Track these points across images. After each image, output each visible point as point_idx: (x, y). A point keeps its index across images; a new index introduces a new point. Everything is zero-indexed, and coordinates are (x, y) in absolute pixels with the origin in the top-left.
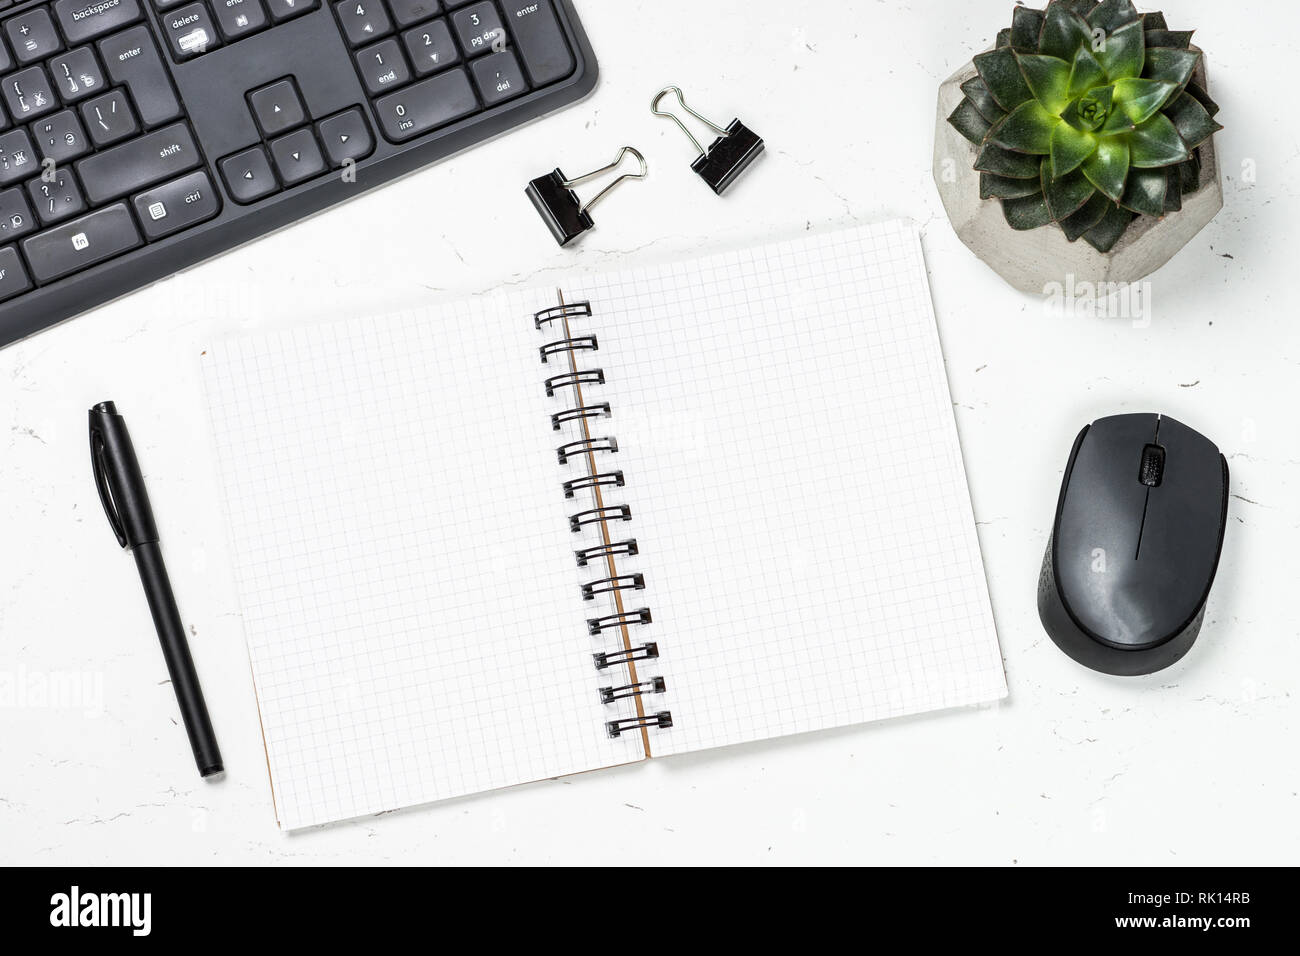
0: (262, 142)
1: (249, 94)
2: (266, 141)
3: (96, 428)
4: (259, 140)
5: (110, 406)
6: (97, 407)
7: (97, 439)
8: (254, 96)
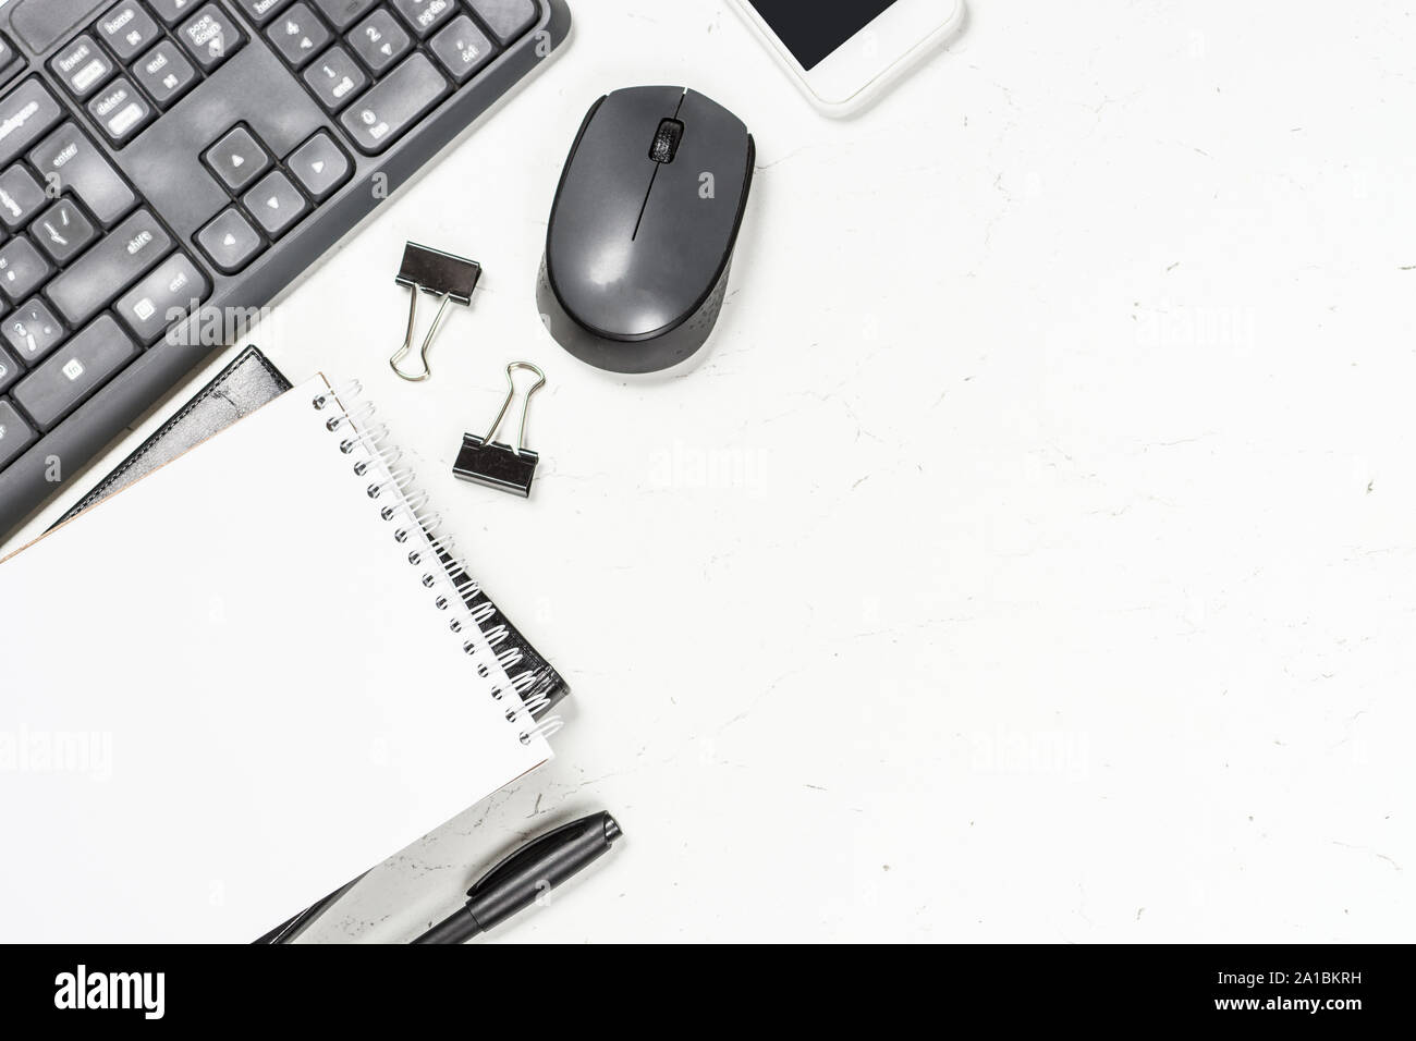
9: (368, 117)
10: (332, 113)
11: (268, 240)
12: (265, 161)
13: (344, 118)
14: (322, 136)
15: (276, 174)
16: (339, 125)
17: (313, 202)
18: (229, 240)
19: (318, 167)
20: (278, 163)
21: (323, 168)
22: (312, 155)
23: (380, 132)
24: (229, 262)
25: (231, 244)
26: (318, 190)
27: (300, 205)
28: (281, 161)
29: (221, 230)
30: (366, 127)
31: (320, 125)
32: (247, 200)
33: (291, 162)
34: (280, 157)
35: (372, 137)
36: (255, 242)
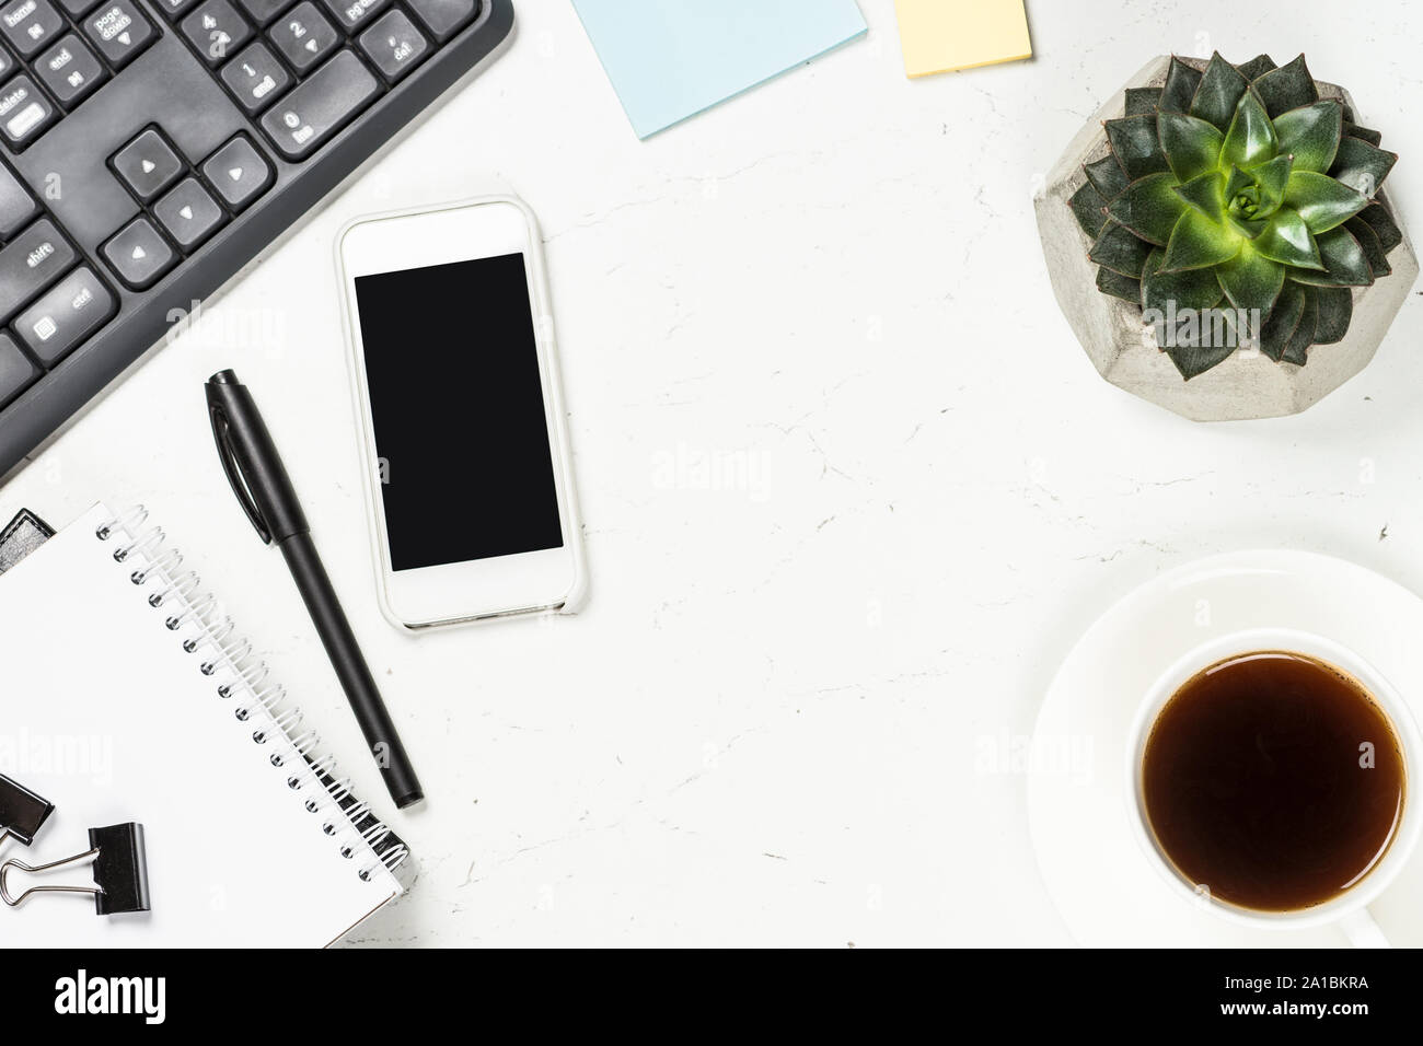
0: (142, 211)
1: (110, 162)
2: (146, 208)
3: (218, 404)
4: (139, 209)
5: (229, 375)
6: (214, 379)
7: (219, 417)
8: (118, 162)
9: (291, 119)
10: (252, 114)
11: (181, 253)
12: (178, 167)
13: (264, 121)
14: (241, 140)
15: (190, 180)
16: (260, 128)
17: (230, 213)
18: (138, 253)
19: (236, 173)
20: (192, 169)
21: (241, 176)
22: (230, 161)
23: (304, 136)
24: (136, 278)
25: (140, 258)
26: (235, 199)
27: (216, 215)
28: (196, 167)
29: (129, 243)
30: (289, 130)
31: (240, 127)
32: (157, 209)
33: (206, 169)
34: (195, 163)
35: (296, 142)
36: (167, 255)
